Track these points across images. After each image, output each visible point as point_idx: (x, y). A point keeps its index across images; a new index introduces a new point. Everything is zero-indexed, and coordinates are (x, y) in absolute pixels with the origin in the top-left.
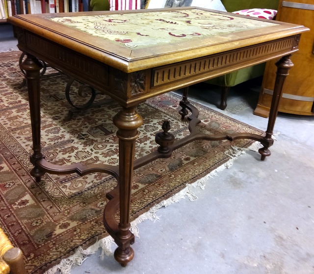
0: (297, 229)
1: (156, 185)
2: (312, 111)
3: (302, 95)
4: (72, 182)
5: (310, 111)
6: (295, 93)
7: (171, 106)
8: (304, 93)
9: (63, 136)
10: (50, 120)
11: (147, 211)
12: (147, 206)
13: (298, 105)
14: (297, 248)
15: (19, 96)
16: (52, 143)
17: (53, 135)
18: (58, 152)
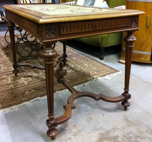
0: (103, 115)
1: (41, 91)
2: (151, 60)
3: (144, 51)
4: (2, 87)
5: (149, 60)
6: (140, 50)
7: (74, 58)
8: (145, 50)
9: (11, 69)
10: (10, 62)
11: (28, 101)
12: (30, 99)
13: (142, 57)
14: (97, 124)
15: (3, 52)
16: (4, 71)
17: (7, 68)
18: (4, 75)
